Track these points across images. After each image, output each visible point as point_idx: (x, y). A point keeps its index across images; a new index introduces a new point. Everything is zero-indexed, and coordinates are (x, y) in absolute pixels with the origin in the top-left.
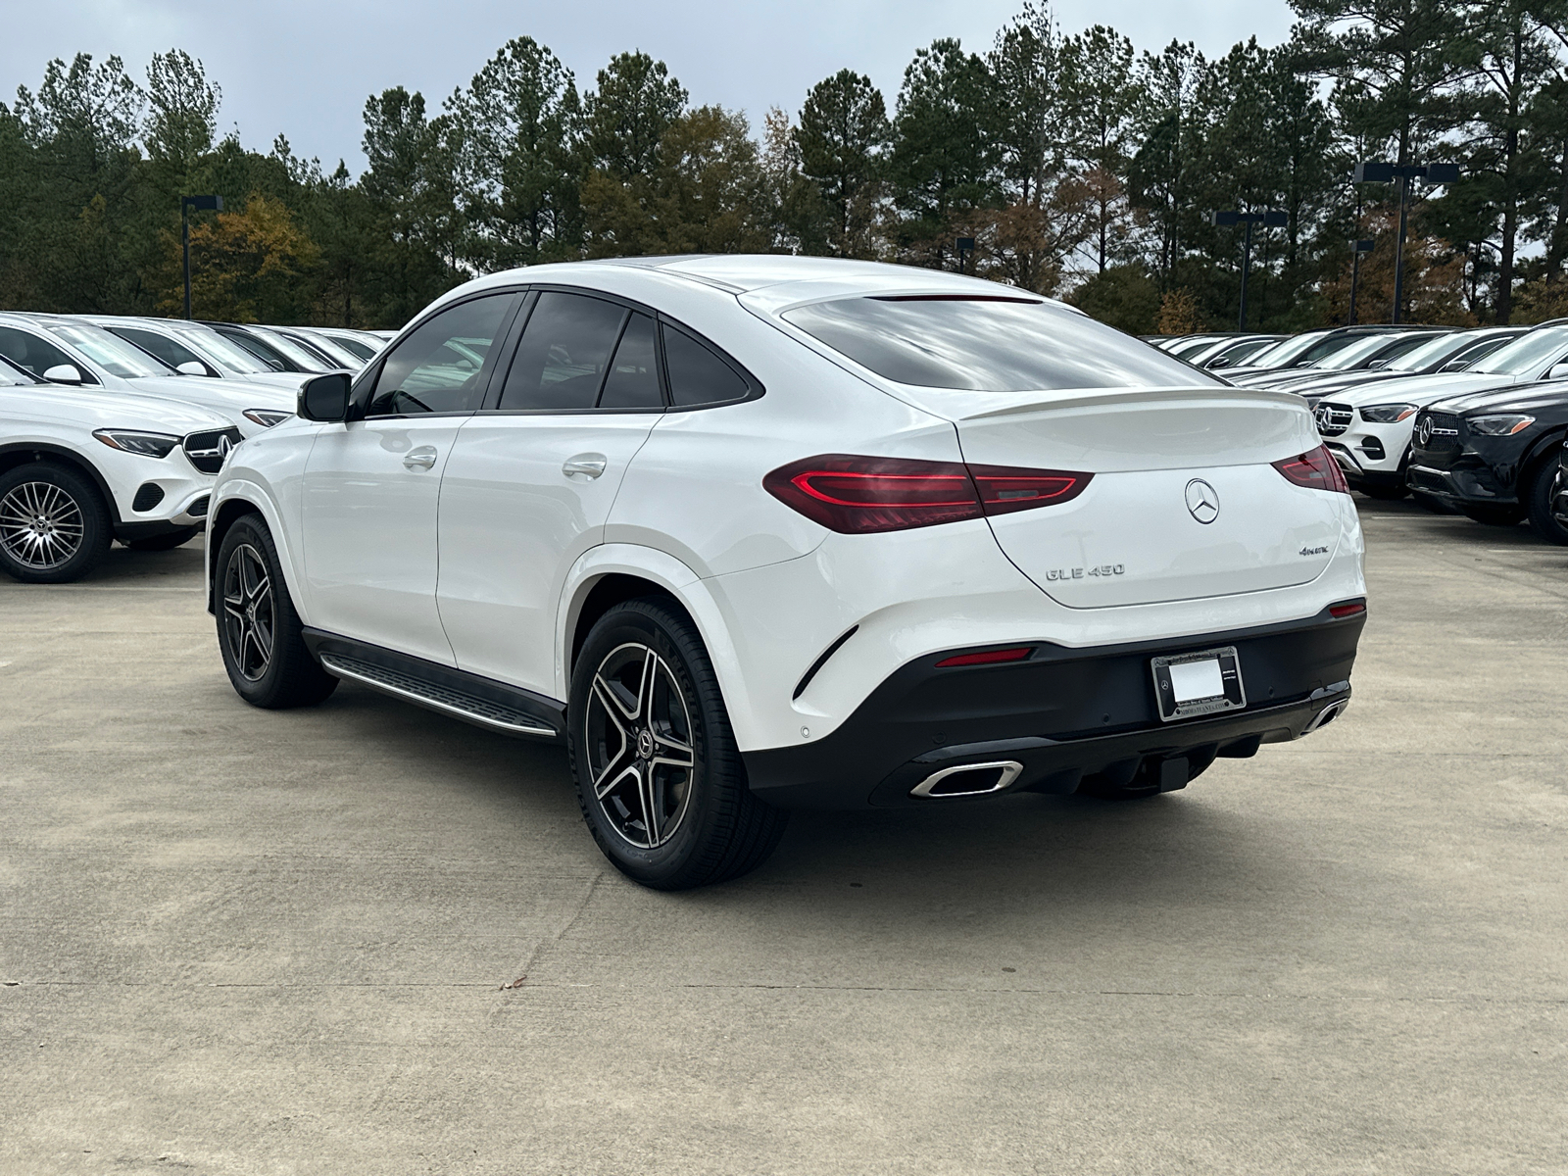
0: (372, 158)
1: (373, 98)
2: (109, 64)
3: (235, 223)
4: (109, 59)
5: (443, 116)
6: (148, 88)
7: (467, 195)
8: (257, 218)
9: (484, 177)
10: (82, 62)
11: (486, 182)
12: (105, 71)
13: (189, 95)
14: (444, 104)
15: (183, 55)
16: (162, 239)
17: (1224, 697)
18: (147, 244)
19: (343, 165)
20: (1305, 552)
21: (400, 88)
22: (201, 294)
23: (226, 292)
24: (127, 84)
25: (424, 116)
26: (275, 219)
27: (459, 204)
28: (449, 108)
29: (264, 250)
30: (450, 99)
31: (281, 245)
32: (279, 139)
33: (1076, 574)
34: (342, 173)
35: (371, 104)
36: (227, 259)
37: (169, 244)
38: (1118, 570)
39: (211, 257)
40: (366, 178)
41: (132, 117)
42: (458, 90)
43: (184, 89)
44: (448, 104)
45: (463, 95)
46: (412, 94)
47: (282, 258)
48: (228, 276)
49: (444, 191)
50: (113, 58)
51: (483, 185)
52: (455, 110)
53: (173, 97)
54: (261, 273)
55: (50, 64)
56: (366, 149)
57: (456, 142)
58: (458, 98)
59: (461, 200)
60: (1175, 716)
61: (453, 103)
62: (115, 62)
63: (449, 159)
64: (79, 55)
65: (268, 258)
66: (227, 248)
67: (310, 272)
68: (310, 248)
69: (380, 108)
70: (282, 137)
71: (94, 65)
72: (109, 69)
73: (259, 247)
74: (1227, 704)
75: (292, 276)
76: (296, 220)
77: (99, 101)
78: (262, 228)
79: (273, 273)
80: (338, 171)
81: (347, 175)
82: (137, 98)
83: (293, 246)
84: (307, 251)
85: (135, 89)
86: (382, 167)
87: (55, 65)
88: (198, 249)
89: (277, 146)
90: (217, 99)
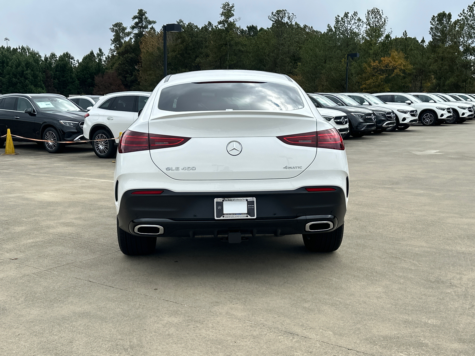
0: (432, 36)
1: (434, 16)
2: (354, 14)
3: (386, 60)
4: (354, 13)
5: (458, 20)
6: (365, 20)
7: (464, 45)
8: (393, 58)
9: (471, 38)
10: (346, 15)
11: (471, 40)
12: (352, 16)
13: (378, 21)
14: (459, 15)
15: (377, 9)
16: (364, 66)
17: (247, 214)
18: (359, 68)
19: (423, 39)
20: (286, 168)
21: (444, 12)
22: (374, 83)
23: (382, 81)
24: (359, 20)
25: (451, 20)
26: (399, 58)
27: (461, 49)
28: (460, 17)
29: (395, 68)
30: (461, 14)
31: (400, 66)
32: (404, 32)
33: (177, 169)
34: (423, 41)
35: (433, 19)
36: (382, 72)
37: (365, 67)
38: (194, 168)
39: (378, 71)
40: (430, 43)
41: (360, 30)
42: (464, 10)
43: (377, 20)
44: (460, 15)
45: (465, 11)
46: (447, 13)
47: (400, 71)
48: (382, 77)
49: (456, 44)
50: (355, 12)
51: (470, 41)
52: (462, 17)
53: (373, 22)
54: (393, 75)
55: (336, 17)
56: (430, 33)
57: (462, 28)
58: (463, 13)
59: (462, 47)
60: (222, 218)
61: (462, 15)
62: (355, 14)
63: (459, 34)
64: (345, 13)
65: (395, 71)
66: (383, 68)
67: (410, 74)
68: (410, 67)
69: (436, 19)
70: (405, 31)
71: (349, 15)
72: (354, 16)
73: (393, 67)
74: (247, 216)
75: (403, 76)
76: (406, 58)
77: (350, 26)
78: (395, 61)
79: (398, 75)
80: (422, 41)
81: (424, 42)
82: (362, 24)
83: (404, 66)
84: (409, 68)
85: (361, 21)
86: (435, 38)
87: (337, 17)
88: (374, 69)
89: (404, 34)
90: (386, 22)
